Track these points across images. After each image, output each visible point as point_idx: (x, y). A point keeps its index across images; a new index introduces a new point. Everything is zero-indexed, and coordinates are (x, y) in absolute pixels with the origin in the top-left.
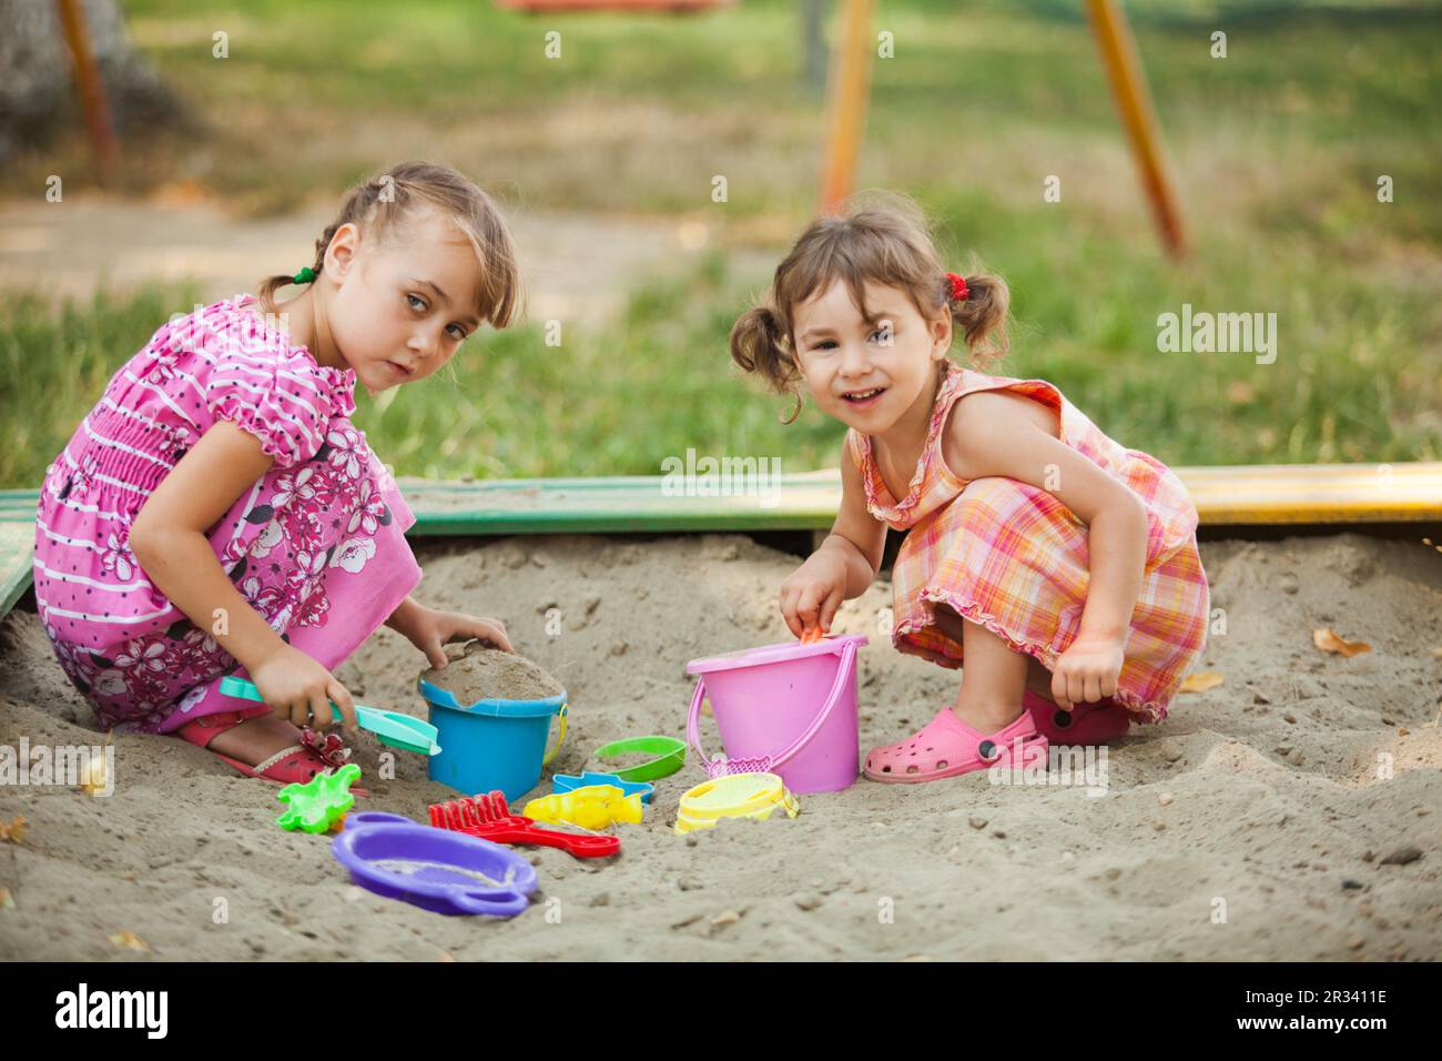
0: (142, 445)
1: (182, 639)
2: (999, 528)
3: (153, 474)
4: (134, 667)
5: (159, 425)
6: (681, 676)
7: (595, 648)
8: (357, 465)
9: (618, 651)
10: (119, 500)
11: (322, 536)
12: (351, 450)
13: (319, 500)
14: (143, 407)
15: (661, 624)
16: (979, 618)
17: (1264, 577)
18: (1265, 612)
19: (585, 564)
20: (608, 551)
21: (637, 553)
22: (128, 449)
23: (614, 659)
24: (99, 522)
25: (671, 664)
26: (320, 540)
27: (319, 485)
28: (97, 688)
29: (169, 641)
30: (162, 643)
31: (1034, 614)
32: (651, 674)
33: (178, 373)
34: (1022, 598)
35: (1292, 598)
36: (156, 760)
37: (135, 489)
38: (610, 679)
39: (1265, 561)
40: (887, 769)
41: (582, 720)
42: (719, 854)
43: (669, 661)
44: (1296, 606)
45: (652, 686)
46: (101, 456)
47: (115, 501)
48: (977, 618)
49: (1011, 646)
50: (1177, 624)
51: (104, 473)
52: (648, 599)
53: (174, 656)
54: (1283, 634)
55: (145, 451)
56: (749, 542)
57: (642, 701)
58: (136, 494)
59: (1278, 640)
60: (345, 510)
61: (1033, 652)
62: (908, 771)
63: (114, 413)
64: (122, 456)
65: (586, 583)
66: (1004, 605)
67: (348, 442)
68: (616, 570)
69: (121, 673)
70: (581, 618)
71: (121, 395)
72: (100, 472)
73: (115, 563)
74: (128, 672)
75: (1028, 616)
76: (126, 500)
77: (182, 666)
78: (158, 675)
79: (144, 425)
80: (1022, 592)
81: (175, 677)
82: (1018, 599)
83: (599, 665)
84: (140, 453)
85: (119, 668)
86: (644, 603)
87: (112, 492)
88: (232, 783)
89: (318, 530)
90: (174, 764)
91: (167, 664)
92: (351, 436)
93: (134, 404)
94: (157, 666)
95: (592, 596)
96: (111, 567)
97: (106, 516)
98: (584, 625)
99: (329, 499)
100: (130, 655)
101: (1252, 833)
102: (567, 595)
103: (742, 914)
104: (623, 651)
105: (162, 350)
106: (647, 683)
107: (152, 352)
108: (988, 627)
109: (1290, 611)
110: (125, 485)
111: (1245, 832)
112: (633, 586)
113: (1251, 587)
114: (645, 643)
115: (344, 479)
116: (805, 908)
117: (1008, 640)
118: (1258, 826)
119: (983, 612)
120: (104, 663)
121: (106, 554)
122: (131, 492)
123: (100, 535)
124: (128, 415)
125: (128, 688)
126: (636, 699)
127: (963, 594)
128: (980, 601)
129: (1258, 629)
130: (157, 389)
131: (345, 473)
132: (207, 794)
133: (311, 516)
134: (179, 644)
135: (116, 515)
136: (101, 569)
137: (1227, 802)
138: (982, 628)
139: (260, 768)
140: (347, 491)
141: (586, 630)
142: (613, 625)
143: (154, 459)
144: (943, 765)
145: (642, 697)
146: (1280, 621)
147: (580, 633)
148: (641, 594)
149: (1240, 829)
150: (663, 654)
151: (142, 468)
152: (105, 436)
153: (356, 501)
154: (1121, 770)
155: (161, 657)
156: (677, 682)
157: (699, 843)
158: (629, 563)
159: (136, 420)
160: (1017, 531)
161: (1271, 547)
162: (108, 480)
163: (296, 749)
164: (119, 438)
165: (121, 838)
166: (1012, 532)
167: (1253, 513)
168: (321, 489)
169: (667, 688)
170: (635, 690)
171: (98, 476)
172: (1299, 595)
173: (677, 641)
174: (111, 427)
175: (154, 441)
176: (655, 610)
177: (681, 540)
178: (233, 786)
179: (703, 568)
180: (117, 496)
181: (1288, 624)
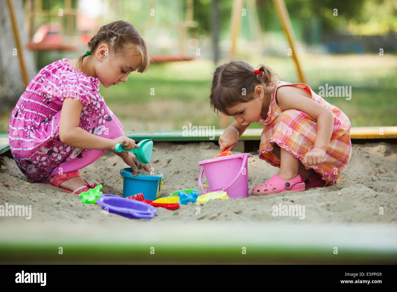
0: (38, 100)
1: (51, 155)
2: (291, 122)
3: (41, 108)
4: (38, 164)
5: (42, 95)
6: (195, 179)
7: (170, 172)
8: (100, 104)
9: (177, 173)
10: (31, 115)
11: (90, 125)
12: (97, 100)
13: (89, 114)
14: (37, 90)
15: (189, 165)
16: (283, 147)
17: (359, 153)
18: (360, 162)
19: (167, 150)
20: (173, 146)
21: (181, 147)
22: (33, 101)
23: (175, 175)
24: (25, 122)
25: (192, 176)
26: (90, 126)
27: (90, 110)
28: (28, 171)
29: (47, 156)
30: (45, 156)
31: (300, 147)
32: (186, 178)
33: (47, 80)
34: (297, 142)
35: (367, 159)
36: (45, 189)
37: (36, 112)
38: (174, 180)
39: (360, 149)
40: (258, 191)
41: (167, 188)
42: (210, 207)
43: (191, 175)
44: (369, 161)
45: (187, 181)
46: (25, 104)
47: (30, 116)
48: (283, 146)
49: (293, 156)
50: (341, 156)
51: (27, 109)
52: (185, 159)
53: (49, 161)
54: (365, 168)
55: (38, 102)
56: (213, 144)
57: (184, 185)
58: (36, 114)
59: (364, 169)
60: (97, 117)
61: (299, 158)
62: (265, 191)
63: (29, 92)
64: (32, 104)
65: (167, 155)
66: (291, 143)
67: (96, 98)
68: (176, 152)
69: (34, 166)
70: (166, 164)
71: (31, 87)
72: (25, 108)
73: (30, 133)
74: (36, 165)
75: (298, 148)
76: (33, 116)
77: (52, 164)
78: (45, 166)
79: (38, 94)
80: (297, 140)
81: (50, 167)
82: (295, 142)
83: (171, 176)
84: (37, 102)
85: (34, 164)
86: (184, 160)
87: (29, 113)
88: (67, 194)
89: (89, 123)
90: (50, 190)
91: (47, 163)
92: (97, 96)
93: (34, 89)
94: (45, 163)
95: (169, 158)
96: (28, 135)
97: (27, 120)
98: (167, 166)
99: (92, 114)
100: (37, 160)
101: (367, 199)
102: (162, 158)
103: (219, 214)
104: (178, 172)
105: (42, 74)
106: (185, 180)
107: (40, 74)
108: (286, 149)
109: (367, 162)
110: (33, 112)
111: (364, 200)
112: (181, 156)
113: (356, 156)
114: (184, 170)
115: (96, 109)
116: (237, 213)
117: (292, 154)
118: (368, 198)
119: (285, 145)
120: (29, 162)
121: (27, 131)
122: (35, 113)
123: (25, 126)
124: (33, 92)
125: (36, 171)
126: (182, 185)
127: (280, 140)
128: (285, 142)
129: (359, 167)
130: (41, 84)
131: (96, 107)
132: (59, 197)
133: (88, 119)
134: (50, 157)
135: (30, 120)
136: (26, 135)
137: (358, 194)
138: (284, 149)
139: (75, 192)
140: (97, 112)
141: (167, 167)
142: (175, 166)
143: (41, 104)
144: (275, 189)
145: (183, 184)
146: (365, 165)
147: (166, 168)
148: (183, 158)
149: (363, 199)
150: (189, 173)
151: (37, 107)
152: (27, 98)
153: (100, 115)
154: (325, 190)
155: (46, 161)
156: (194, 180)
157: (204, 205)
158: (179, 150)
159: (35, 93)
160: (297, 123)
161: (361, 145)
162: (27, 110)
163: (86, 186)
164: (31, 98)
165: (34, 201)
166: (295, 123)
167: (356, 136)
168: (90, 111)
169: (191, 182)
170: (181, 182)
171: (25, 110)
172: (370, 158)
173: (193, 170)
174: (28, 96)
175: (41, 99)
176: (187, 162)
177: (194, 144)
178: (67, 195)
179: (201, 151)
180: (30, 115)
181: (367, 166)
